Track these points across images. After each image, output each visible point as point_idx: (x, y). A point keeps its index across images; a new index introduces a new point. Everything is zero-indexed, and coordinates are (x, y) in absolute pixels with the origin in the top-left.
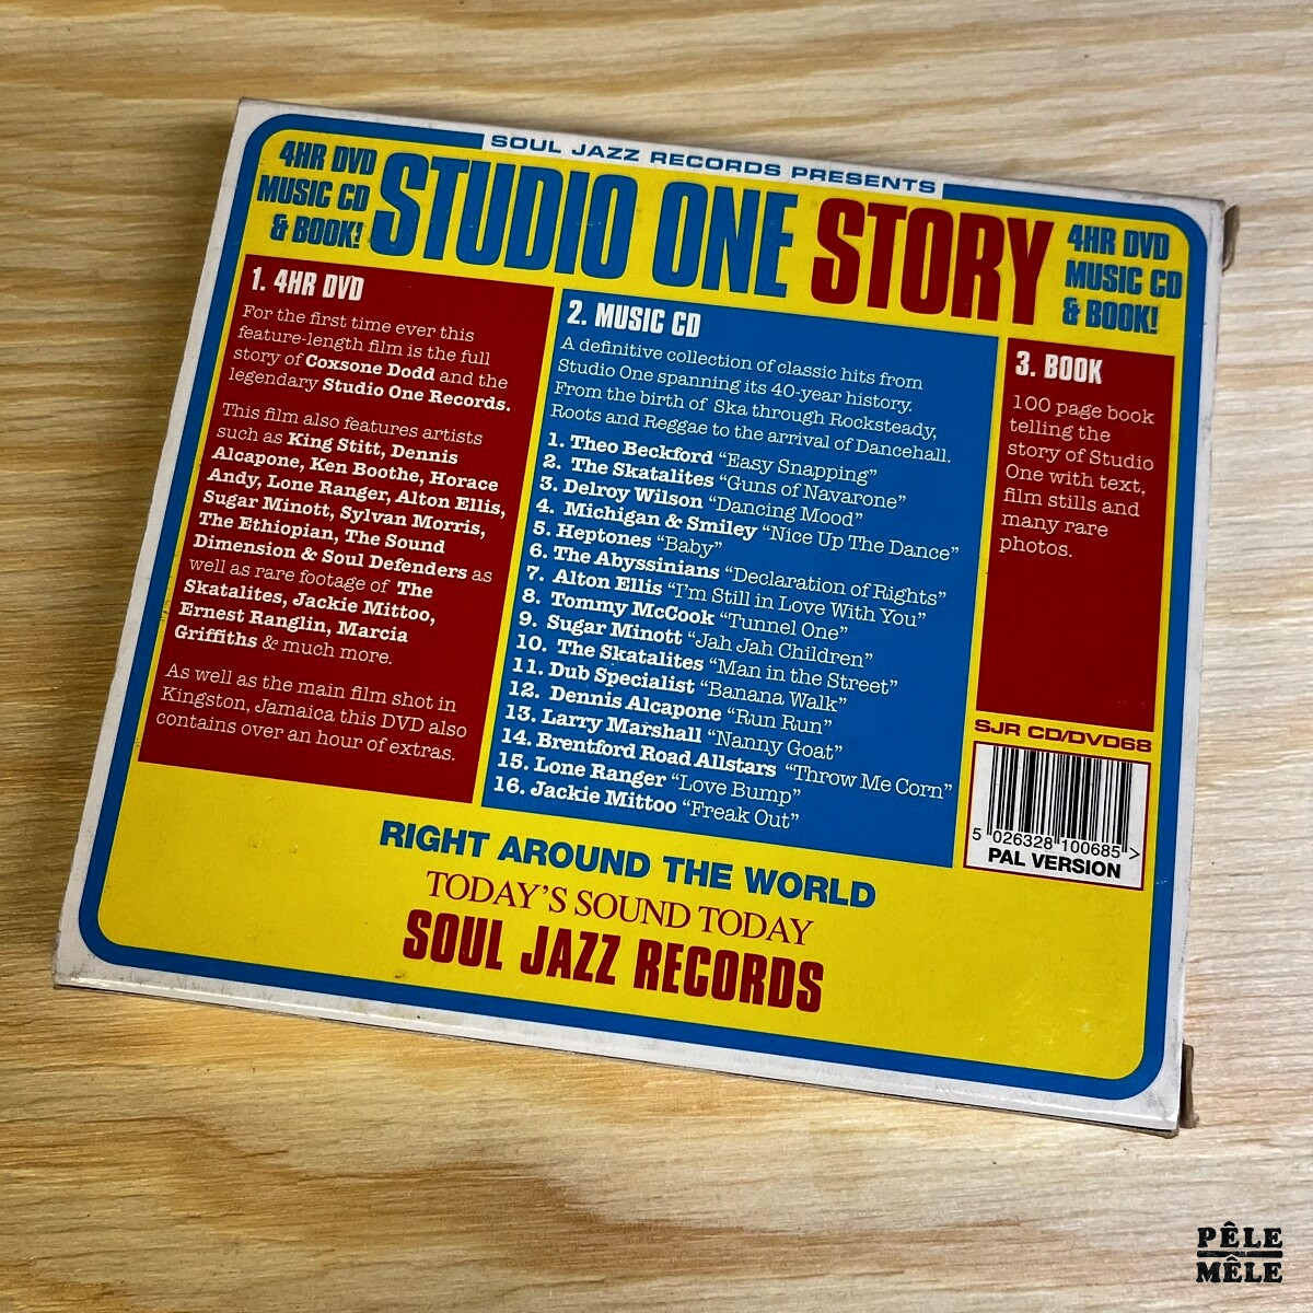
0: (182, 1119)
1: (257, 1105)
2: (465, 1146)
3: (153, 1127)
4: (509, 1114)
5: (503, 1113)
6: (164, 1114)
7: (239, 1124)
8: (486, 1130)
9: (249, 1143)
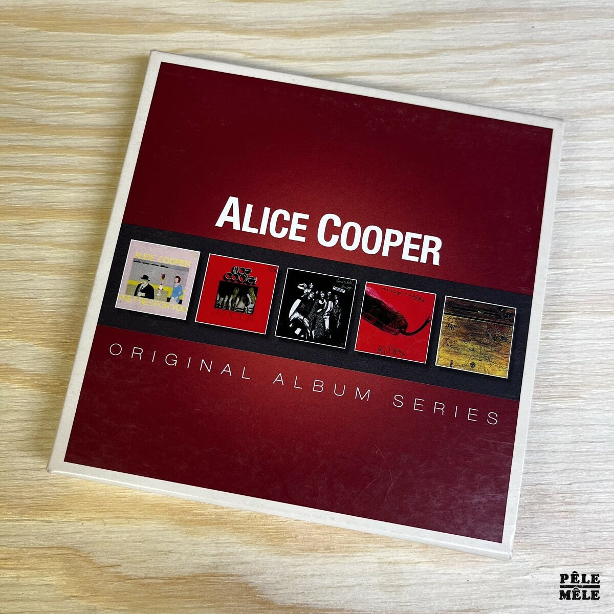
0: (69, 548)
1: (106, 542)
2: (208, 565)
3: (54, 552)
4: (230, 550)
5: (228, 549)
6: (60, 545)
7: (96, 551)
8: (219, 557)
9: (102, 560)
